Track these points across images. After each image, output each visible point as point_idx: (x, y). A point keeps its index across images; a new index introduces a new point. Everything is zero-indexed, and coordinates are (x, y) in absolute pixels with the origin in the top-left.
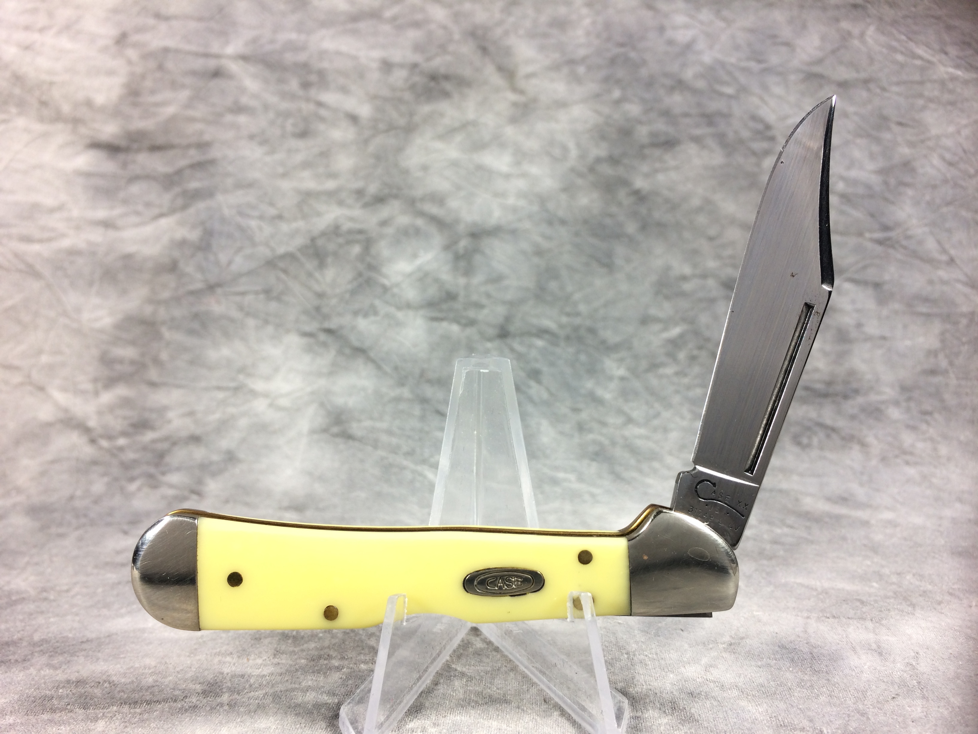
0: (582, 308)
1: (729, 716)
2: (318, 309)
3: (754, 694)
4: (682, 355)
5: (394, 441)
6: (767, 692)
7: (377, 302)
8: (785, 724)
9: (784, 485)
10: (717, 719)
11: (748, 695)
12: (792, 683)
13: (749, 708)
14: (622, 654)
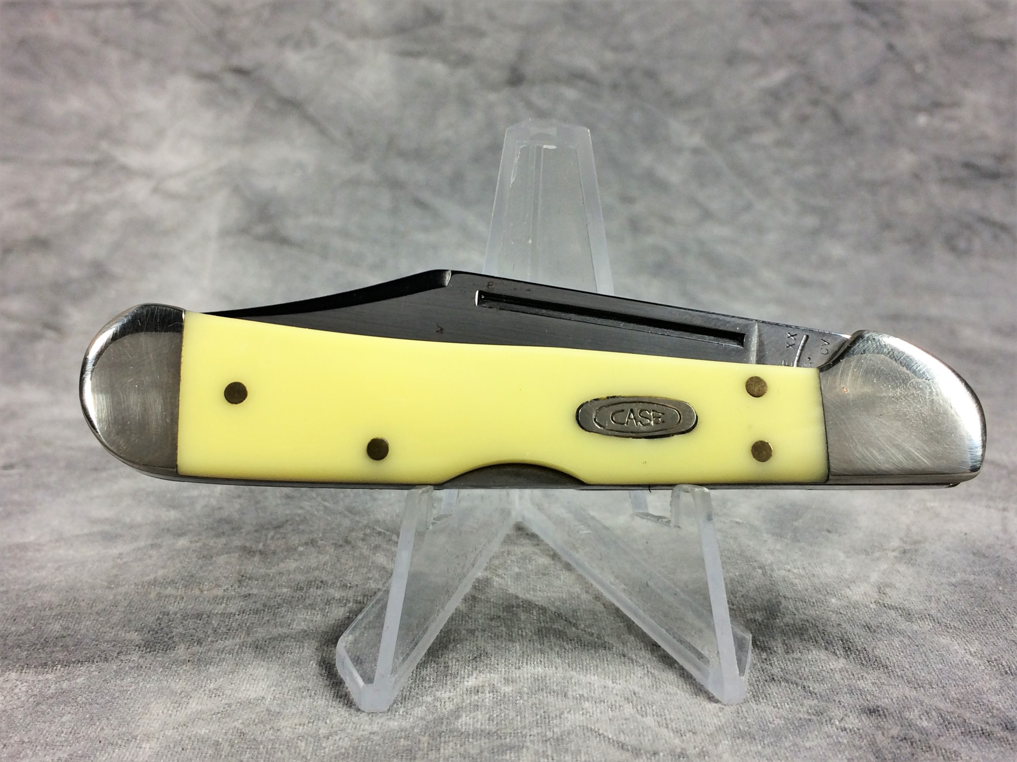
0: (637, 37)
1: (931, 660)
2: (220, 34)
3: (956, 625)
4: (786, 115)
5: (353, 247)
6: (973, 622)
7: (315, 25)
8: (1012, 671)
9: (933, 311)
10: (914, 665)
11: (948, 628)
12: (1007, 610)
13: (955, 647)
14: (754, 568)
